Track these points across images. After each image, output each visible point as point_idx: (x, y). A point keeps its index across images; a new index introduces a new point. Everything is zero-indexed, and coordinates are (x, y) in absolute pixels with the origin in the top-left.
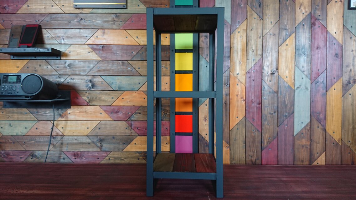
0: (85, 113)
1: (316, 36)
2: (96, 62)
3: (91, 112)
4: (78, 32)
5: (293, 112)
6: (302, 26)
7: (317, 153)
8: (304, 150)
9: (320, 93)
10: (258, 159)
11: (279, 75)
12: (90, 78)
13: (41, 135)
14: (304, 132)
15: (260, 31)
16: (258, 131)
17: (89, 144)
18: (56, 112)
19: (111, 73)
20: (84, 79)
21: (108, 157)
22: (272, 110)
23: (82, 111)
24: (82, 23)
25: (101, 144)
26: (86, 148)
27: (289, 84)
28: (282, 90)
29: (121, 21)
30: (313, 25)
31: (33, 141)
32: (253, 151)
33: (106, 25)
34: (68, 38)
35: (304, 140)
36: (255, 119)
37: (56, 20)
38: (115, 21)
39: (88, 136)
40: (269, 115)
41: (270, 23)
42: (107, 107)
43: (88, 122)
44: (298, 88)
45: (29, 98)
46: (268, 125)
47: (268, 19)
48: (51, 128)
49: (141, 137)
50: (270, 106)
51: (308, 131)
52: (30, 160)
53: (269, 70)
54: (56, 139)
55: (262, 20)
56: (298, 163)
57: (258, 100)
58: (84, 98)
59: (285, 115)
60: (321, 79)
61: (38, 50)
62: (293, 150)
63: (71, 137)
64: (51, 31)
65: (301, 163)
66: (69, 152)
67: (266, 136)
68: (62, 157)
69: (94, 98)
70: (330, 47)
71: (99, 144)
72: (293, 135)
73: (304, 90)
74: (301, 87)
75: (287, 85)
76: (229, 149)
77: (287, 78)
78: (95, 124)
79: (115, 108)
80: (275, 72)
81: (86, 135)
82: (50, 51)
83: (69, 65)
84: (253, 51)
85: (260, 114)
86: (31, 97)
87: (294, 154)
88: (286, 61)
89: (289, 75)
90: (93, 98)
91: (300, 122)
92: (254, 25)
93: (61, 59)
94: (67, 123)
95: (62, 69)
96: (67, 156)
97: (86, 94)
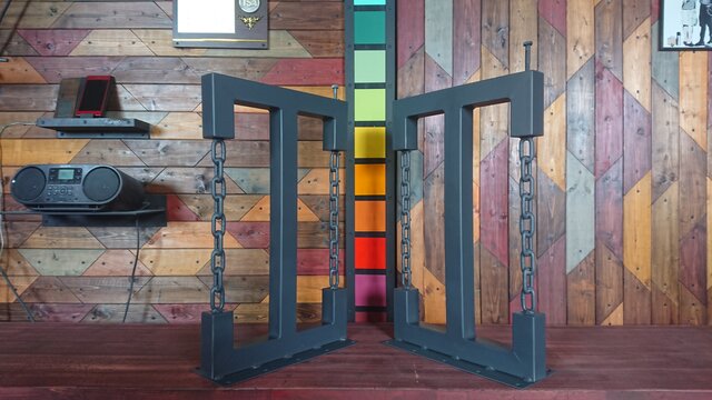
0: (192, 236)
1: (605, 97)
3: (203, 232)
4: (181, 90)
5: (565, 232)
6: (578, 79)
7: (609, 306)
8: (585, 300)
9: (612, 197)
10: (503, 317)
11: (539, 165)
12: (201, 172)
13: (111, 275)
14: (584, 268)
16: (502, 265)
17: (199, 290)
18: (142, 233)
19: (240, 162)
20: (192, 175)
21: (235, 314)
23: (187, 231)
24: (189, 75)
26: (194, 298)
27: (557, 181)
28: (544, 192)
29: (258, 71)
30: (598, 77)
31: (97, 286)
32: (493, 302)
35: (584, 282)
36: (497, 244)
37: (140, 69)
38: (247, 72)
39: (197, 276)
42: (233, 224)
43: (198, 250)
44: (571, 188)
45: (97, 209)
48: (131, 263)
51: (592, 265)
52: (90, 319)
54: (140, 282)
55: (507, 70)
56: (573, 322)
57: (501, 211)
58: (192, 208)
59: (549, 237)
60: (612, 173)
61: (111, 122)
62: (565, 299)
63: (166, 279)
64: (130, 87)
66: (162, 306)
67: (518, 274)
68: (150, 316)
70: (628, 116)
72: (565, 274)
73: (584, 193)
74: (578, 187)
75: (552, 184)
77: (552, 172)
78: (207, 255)
79: (247, 224)
81: (193, 275)
82: (132, 125)
83: (164, 149)
84: (492, 125)
85: (506, 236)
86: (99, 206)
87: (567, 307)
88: (550, 141)
89: (556, 167)
90: (208, 208)
91: (577, 251)
93: (149, 139)
94: (160, 253)
95: (152, 156)
96: (158, 312)
97: (194, 201)
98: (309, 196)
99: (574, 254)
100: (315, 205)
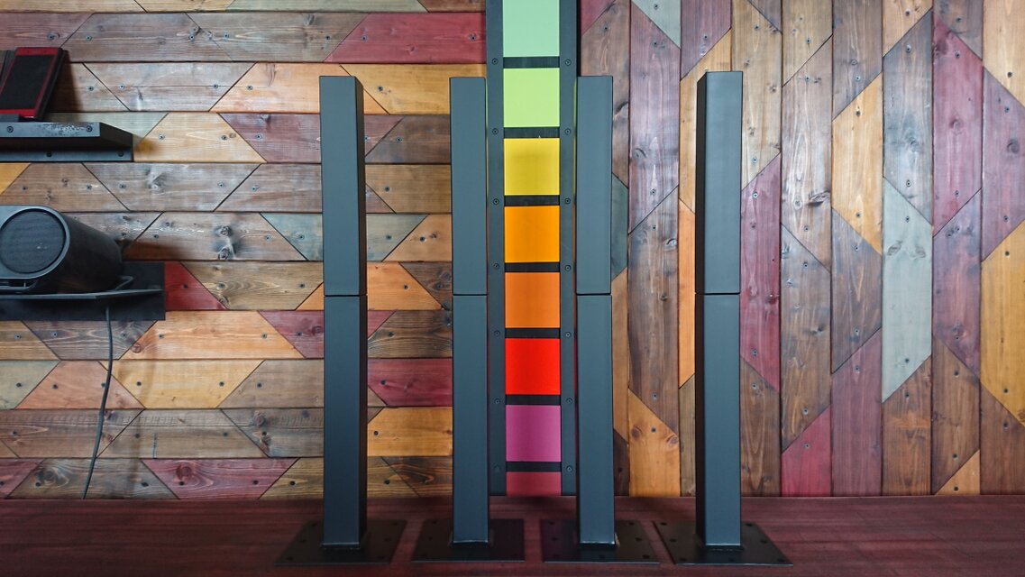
0: (211, 336)
1: (949, 86)
2: (247, 168)
3: (231, 331)
4: (190, 72)
5: (880, 327)
6: (904, 53)
7: (955, 456)
8: (914, 447)
9: (962, 263)
10: (770, 478)
11: (834, 207)
12: (226, 221)
13: (69, 407)
14: (913, 389)
15: (774, 68)
16: (770, 387)
17: (226, 434)
18: (118, 333)
19: (296, 204)
20: (210, 226)
21: (289, 476)
22: (813, 320)
23: (203, 327)
24: (202, 45)
25: (264, 433)
26: (217, 448)
27: (867, 237)
28: (844, 255)
29: (328, 38)
30: (937, 50)
31: (43, 427)
32: (752, 452)
33: (278, 50)
34: (156, 91)
35: (912, 416)
36: (760, 348)
37: (117, 35)
38: (308, 38)
39: (221, 409)
40: (804, 338)
41: (804, 44)
42: (285, 315)
43: (222, 362)
44: (892, 248)
45: (25, 288)
46: (801, 367)
47: (797, 33)
48: (103, 385)
49: (396, 410)
50: (808, 306)
51: (927, 386)
52: (33, 488)
53: (803, 192)
54: (119, 419)
55: (779, 34)
56: (893, 487)
57: (767, 290)
58: (210, 286)
59: (852, 336)
60: (963, 222)
61: (57, 130)
62: (879, 446)
63: (167, 414)
64: (100, 69)
65: (905, 490)
66: (160, 463)
67: (796, 402)
68: (139, 480)
69: (243, 286)
70: (991, 119)
71: (257, 436)
72: (879, 400)
73: (913, 256)
74: (903, 246)
75: (859, 241)
76: (676, 446)
77: (858, 219)
78: (243, 371)
79: (310, 317)
80: (822, 199)
81: (215, 407)
82: (96, 133)
83: (158, 179)
84: (752, 134)
85: (776, 336)
86: (29, 282)
87: (882, 459)
88: (855, 164)
89: (865, 211)
90: (238, 286)
91: (900, 359)
92: (755, 50)
93: (132, 161)
94: (153, 367)
95: (137, 192)
96: (154, 473)
97: (215, 273)
98: (422, 265)
99: (896, 366)
100: (432, 281)
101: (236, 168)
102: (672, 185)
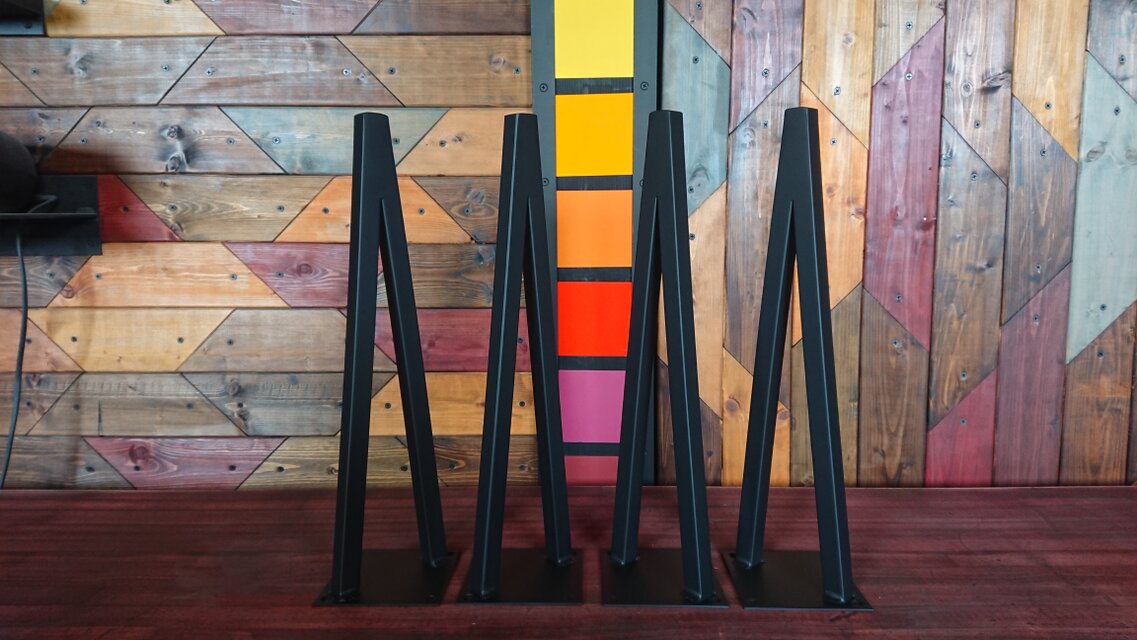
0: (163, 276)
2: (198, 43)
3: (189, 269)
5: (1069, 262)
8: (1106, 423)
10: (911, 464)
11: (1016, 94)
12: (175, 117)
14: (1109, 347)
16: (915, 343)
17: (190, 406)
18: (43, 272)
19: (268, 93)
20: (153, 125)
21: (274, 460)
22: (980, 252)
23: (151, 265)
25: (240, 405)
26: (179, 424)
27: (1058, 137)
28: (1026, 161)
32: (888, 429)
35: (1106, 382)
36: (906, 293)
39: (182, 373)
40: (967, 277)
42: (259, 248)
43: (180, 312)
44: (1093, 153)
46: (960, 317)
50: (974, 233)
51: (1129, 341)
53: (974, 71)
54: (52, 385)
56: (1074, 475)
57: (920, 209)
58: (158, 208)
59: (1032, 274)
62: (1059, 422)
63: (112, 379)
65: (1090, 477)
66: (108, 442)
67: (952, 364)
68: (82, 463)
69: (200, 208)
71: (231, 407)
72: (1062, 361)
73: (1122, 163)
74: (1108, 149)
75: (1047, 143)
76: (786, 422)
77: (1048, 112)
78: (208, 323)
79: (294, 251)
80: (1000, 83)
81: (173, 369)
83: (83, 61)
85: (928, 274)
87: (1062, 439)
88: (1048, 31)
89: (1058, 98)
90: (194, 208)
91: (1095, 305)
93: (45, 35)
94: (91, 318)
95: (55, 79)
96: (100, 455)
97: (162, 190)
98: (442, 181)
99: (1088, 315)
100: (458, 203)
101: (184, 43)
102: (793, 62)
